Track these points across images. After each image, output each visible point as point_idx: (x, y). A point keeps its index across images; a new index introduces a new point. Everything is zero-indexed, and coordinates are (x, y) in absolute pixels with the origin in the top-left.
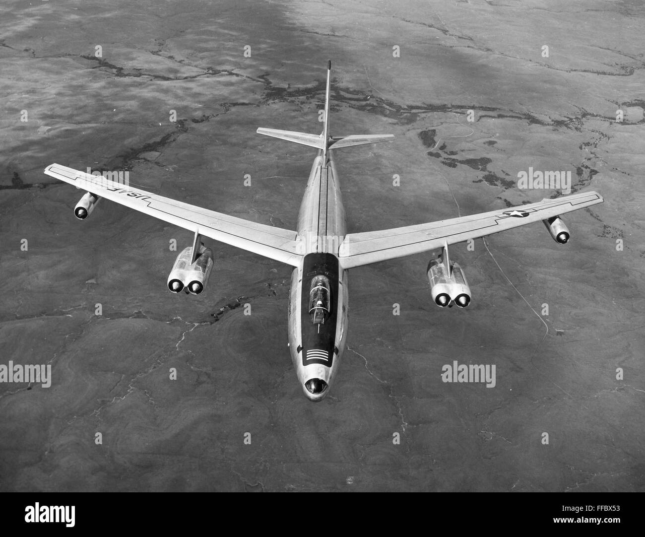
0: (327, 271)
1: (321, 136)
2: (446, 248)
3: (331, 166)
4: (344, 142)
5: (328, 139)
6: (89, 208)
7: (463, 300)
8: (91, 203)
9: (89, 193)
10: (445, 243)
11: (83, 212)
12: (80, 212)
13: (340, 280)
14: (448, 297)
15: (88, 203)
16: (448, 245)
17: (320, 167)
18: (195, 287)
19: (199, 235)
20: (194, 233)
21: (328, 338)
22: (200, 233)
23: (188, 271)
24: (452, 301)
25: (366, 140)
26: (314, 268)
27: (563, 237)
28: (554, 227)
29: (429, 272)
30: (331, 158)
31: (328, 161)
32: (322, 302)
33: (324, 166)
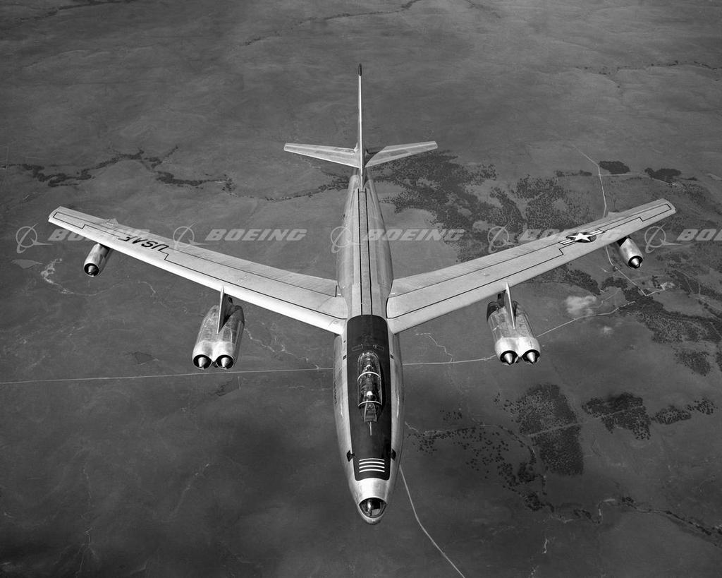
0: (376, 343)
1: (355, 150)
2: (508, 292)
3: (369, 188)
4: (382, 156)
5: (363, 154)
6: (100, 263)
7: (531, 356)
8: (101, 256)
9: (99, 245)
10: (505, 286)
11: (94, 269)
12: (90, 269)
13: (391, 353)
14: (514, 354)
15: (99, 257)
16: (510, 288)
17: (356, 190)
18: (224, 361)
19: (225, 295)
20: (219, 292)
21: (383, 439)
22: (226, 292)
23: (214, 343)
24: (519, 358)
25: (405, 152)
26: (360, 339)
27: (635, 262)
28: (625, 250)
29: (489, 320)
30: (369, 176)
31: (365, 180)
32: (373, 393)
33: (361, 189)
